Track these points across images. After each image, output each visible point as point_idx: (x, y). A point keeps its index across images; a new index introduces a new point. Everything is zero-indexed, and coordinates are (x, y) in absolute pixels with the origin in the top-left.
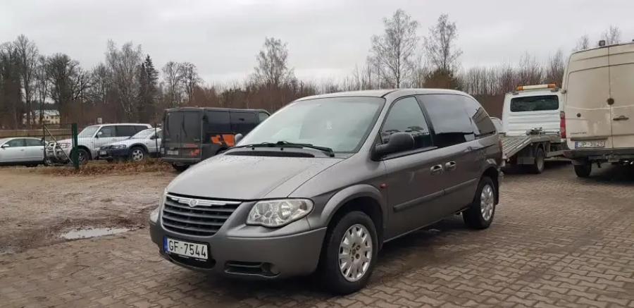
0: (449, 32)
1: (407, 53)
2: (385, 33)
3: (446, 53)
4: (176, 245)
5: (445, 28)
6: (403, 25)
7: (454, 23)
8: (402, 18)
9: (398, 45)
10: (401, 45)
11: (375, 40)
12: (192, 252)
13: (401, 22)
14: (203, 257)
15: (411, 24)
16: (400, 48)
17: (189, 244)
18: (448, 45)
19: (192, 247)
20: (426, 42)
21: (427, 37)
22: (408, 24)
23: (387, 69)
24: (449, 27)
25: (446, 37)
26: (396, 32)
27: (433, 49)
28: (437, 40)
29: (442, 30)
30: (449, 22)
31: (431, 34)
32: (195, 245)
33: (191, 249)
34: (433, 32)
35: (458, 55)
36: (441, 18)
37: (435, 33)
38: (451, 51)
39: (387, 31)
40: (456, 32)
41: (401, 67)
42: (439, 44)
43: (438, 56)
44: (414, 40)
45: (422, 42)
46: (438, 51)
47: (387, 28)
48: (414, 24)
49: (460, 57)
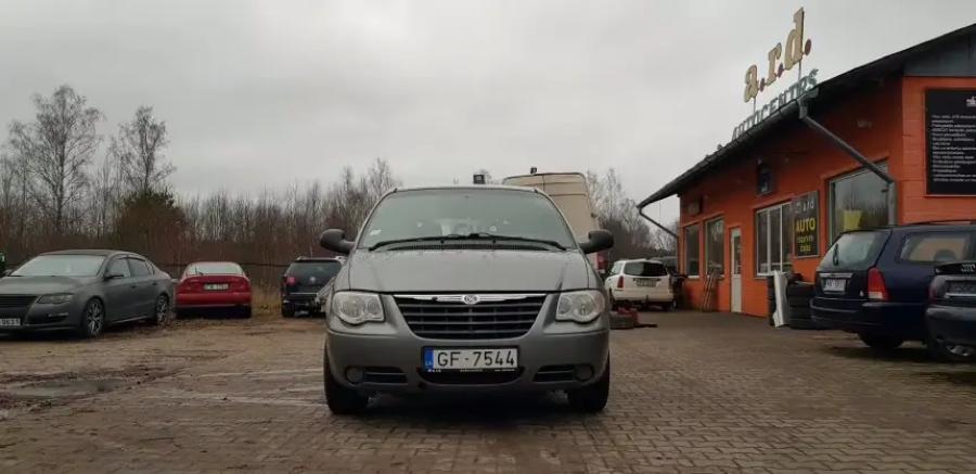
0: (155, 135)
1: (78, 159)
2: (34, 119)
3: (148, 166)
4: (454, 356)
5: (148, 129)
6: (73, 112)
7: (162, 123)
8: (70, 101)
9: (62, 143)
10: (68, 144)
11: (18, 129)
12: (488, 361)
13: (68, 107)
14: (509, 365)
15: (87, 112)
16: (66, 150)
17: (483, 351)
18: (151, 154)
19: (488, 355)
20: (114, 146)
21: (116, 136)
22: (83, 113)
23: (39, 182)
24: (154, 127)
25: (149, 142)
26: (58, 121)
27: (127, 158)
28: (133, 143)
29: (142, 131)
30: (155, 118)
31: (124, 134)
32: (495, 351)
33: (486, 358)
34: (127, 130)
35: (169, 172)
36: (140, 112)
37: (129, 133)
38: (158, 165)
39: (39, 117)
40: (166, 137)
41: (65, 181)
42: (136, 152)
43: (135, 169)
44: (92, 138)
45: (108, 143)
46: (134, 163)
47: (41, 112)
48: (92, 112)
49: (172, 174)
